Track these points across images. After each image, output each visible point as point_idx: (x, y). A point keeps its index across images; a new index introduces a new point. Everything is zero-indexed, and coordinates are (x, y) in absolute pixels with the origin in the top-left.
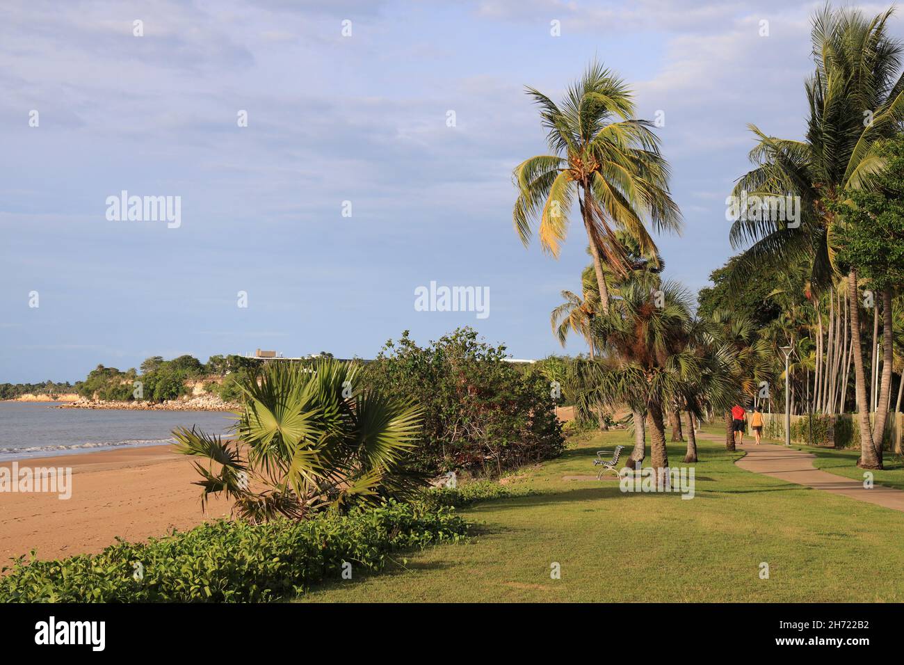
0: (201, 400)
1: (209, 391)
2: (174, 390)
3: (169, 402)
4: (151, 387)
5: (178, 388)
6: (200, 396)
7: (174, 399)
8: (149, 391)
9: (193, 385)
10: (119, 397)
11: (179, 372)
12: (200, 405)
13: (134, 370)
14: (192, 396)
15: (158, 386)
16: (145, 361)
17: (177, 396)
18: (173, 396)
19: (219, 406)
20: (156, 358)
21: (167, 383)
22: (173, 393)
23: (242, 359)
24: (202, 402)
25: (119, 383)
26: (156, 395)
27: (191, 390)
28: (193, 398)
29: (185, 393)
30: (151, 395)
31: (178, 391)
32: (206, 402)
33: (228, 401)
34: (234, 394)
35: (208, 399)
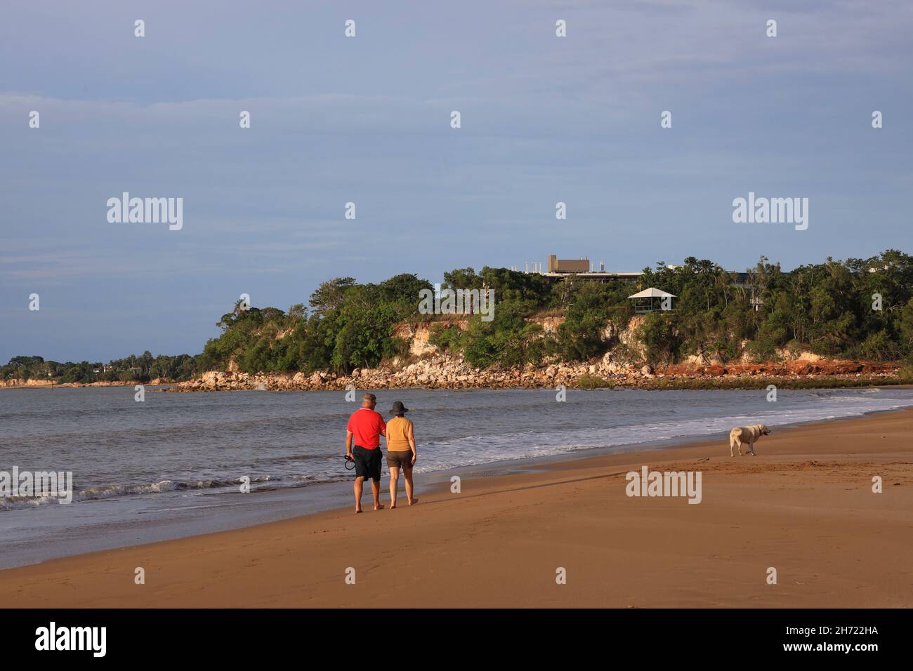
0: (427, 366)
1: (444, 346)
2: (371, 346)
3: (364, 371)
4: (327, 342)
5: (380, 342)
6: (426, 357)
7: (373, 366)
8: (322, 350)
9: (411, 334)
10: (270, 364)
11: (383, 306)
12: (423, 378)
13: (299, 308)
14: (409, 359)
15: (339, 340)
16: (318, 287)
17: (380, 359)
18: (371, 359)
19: (462, 378)
20: (341, 282)
21: (356, 331)
22: (370, 354)
23: (513, 274)
24: (428, 371)
25: (274, 335)
26: (337, 359)
27: (408, 344)
28: (410, 363)
29: (396, 352)
30: (328, 358)
31: (380, 349)
32: (436, 369)
33: (483, 368)
34: (492, 350)
35: (441, 363)
